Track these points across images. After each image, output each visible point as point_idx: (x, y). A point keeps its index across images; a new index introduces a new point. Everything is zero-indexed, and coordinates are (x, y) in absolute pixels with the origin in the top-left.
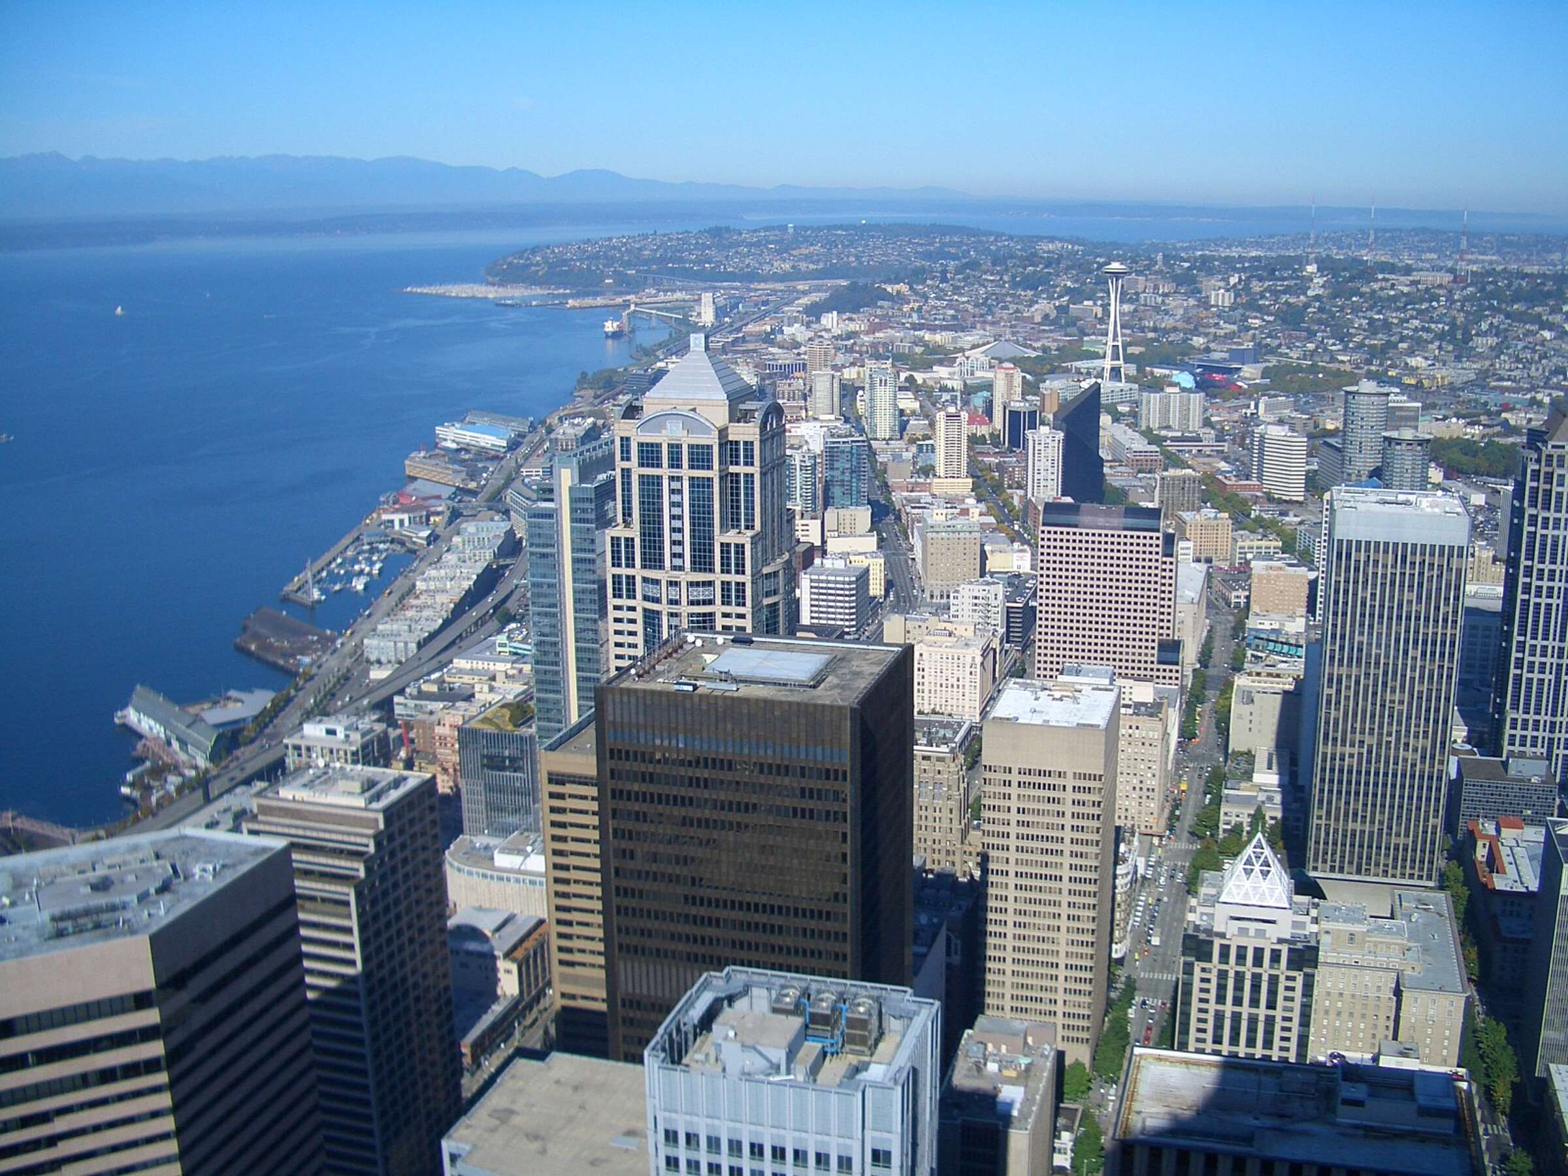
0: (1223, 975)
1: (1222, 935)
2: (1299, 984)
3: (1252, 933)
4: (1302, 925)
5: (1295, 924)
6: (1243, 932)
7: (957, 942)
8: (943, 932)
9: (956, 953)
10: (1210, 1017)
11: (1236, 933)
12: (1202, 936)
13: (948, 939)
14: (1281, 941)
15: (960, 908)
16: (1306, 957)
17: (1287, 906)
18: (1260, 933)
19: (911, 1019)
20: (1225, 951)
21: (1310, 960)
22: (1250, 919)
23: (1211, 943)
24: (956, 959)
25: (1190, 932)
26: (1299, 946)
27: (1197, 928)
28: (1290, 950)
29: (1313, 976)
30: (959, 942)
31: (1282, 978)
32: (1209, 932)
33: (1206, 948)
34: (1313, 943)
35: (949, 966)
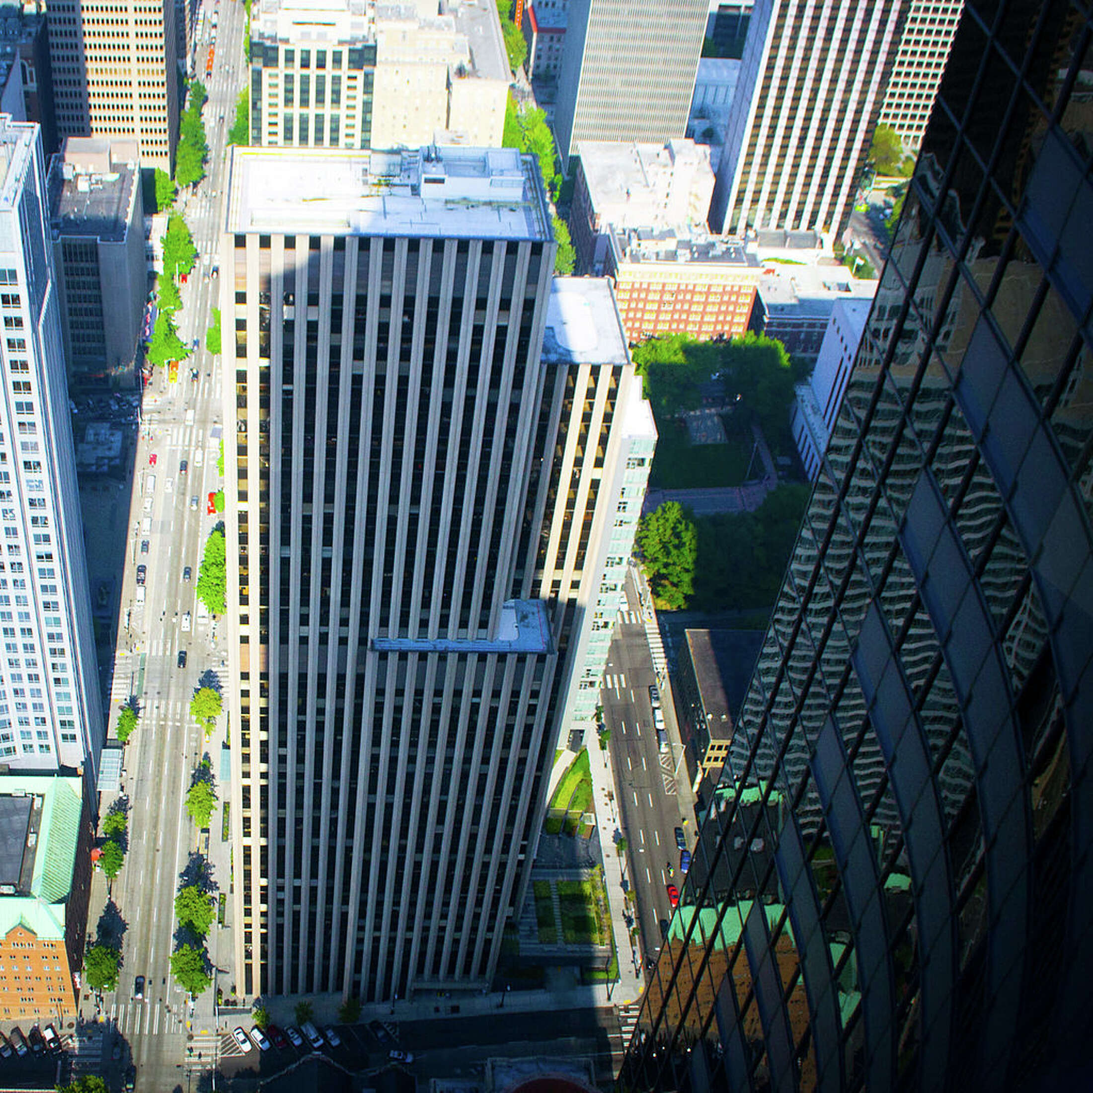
0: (289, 79)
1: (286, 41)
2: (360, 83)
3: (314, 36)
4: (359, 26)
5: (354, 26)
6: (305, 36)
7: (31, 69)
8: (18, 61)
9: (32, 80)
10: (280, 121)
11: (299, 36)
12: (268, 43)
13: (23, 67)
14: (341, 43)
15: (30, 34)
16: (366, 56)
17: (345, 8)
18: (321, 37)
19: (15, 143)
20: (290, 57)
21: (369, 60)
22: (311, 24)
23: (276, 49)
24: (33, 86)
25: (256, 40)
26: (359, 46)
27: (261, 35)
28: (351, 51)
29: (373, 74)
30: (34, 70)
31: (344, 79)
32: (274, 39)
33: (271, 54)
34: (371, 43)
35: (27, 94)
